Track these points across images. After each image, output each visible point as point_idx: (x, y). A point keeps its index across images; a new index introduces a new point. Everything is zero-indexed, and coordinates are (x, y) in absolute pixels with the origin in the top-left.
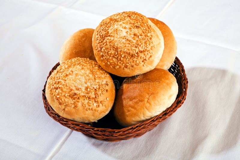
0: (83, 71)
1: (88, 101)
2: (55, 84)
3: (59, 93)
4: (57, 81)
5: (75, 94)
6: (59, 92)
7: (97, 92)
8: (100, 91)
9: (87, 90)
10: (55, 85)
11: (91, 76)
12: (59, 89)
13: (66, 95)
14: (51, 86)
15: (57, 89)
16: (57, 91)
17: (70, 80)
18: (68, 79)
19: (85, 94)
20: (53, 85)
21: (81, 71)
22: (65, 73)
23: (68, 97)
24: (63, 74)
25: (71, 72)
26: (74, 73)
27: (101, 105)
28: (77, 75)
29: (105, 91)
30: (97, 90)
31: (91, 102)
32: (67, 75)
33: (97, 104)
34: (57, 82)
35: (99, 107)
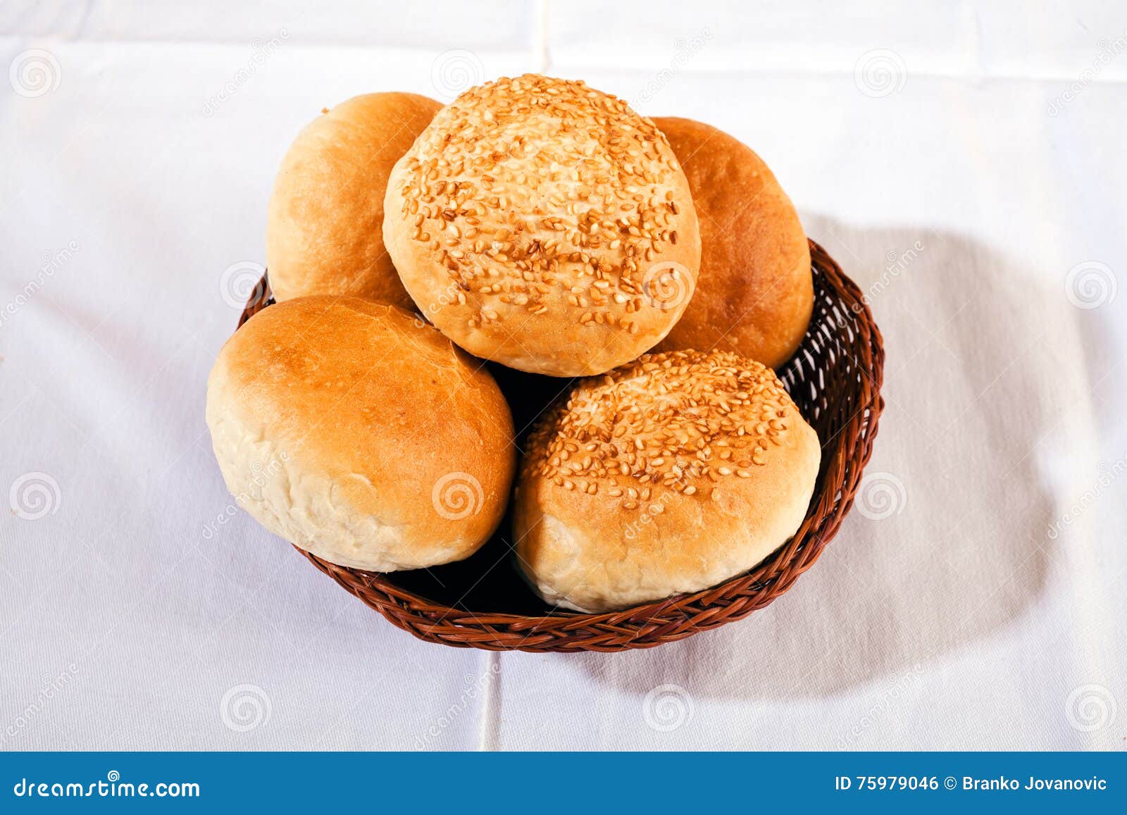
0: (567, 140)
1: (592, 279)
2: (439, 194)
3: (460, 237)
4: (451, 181)
5: (538, 246)
6: (460, 232)
7: (633, 240)
8: (647, 235)
9: (588, 232)
10: (441, 201)
11: (604, 163)
12: (460, 220)
13: (496, 246)
14: (422, 204)
15: (451, 217)
16: (452, 228)
17: (513, 179)
18: (502, 173)
19: (578, 249)
20: (432, 200)
21: (560, 143)
22: (484, 148)
23: (505, 258)
24: (478, 150)
25: (517, 144)
26: (528, 148)
27: (645, 300)
28: (542, 157)
29: (667, 237)
30: (634, 230)
31: (605, 285)
32: (496, 157)
33: (628, 297)
34: (450, 188)
35: (637, 308)
